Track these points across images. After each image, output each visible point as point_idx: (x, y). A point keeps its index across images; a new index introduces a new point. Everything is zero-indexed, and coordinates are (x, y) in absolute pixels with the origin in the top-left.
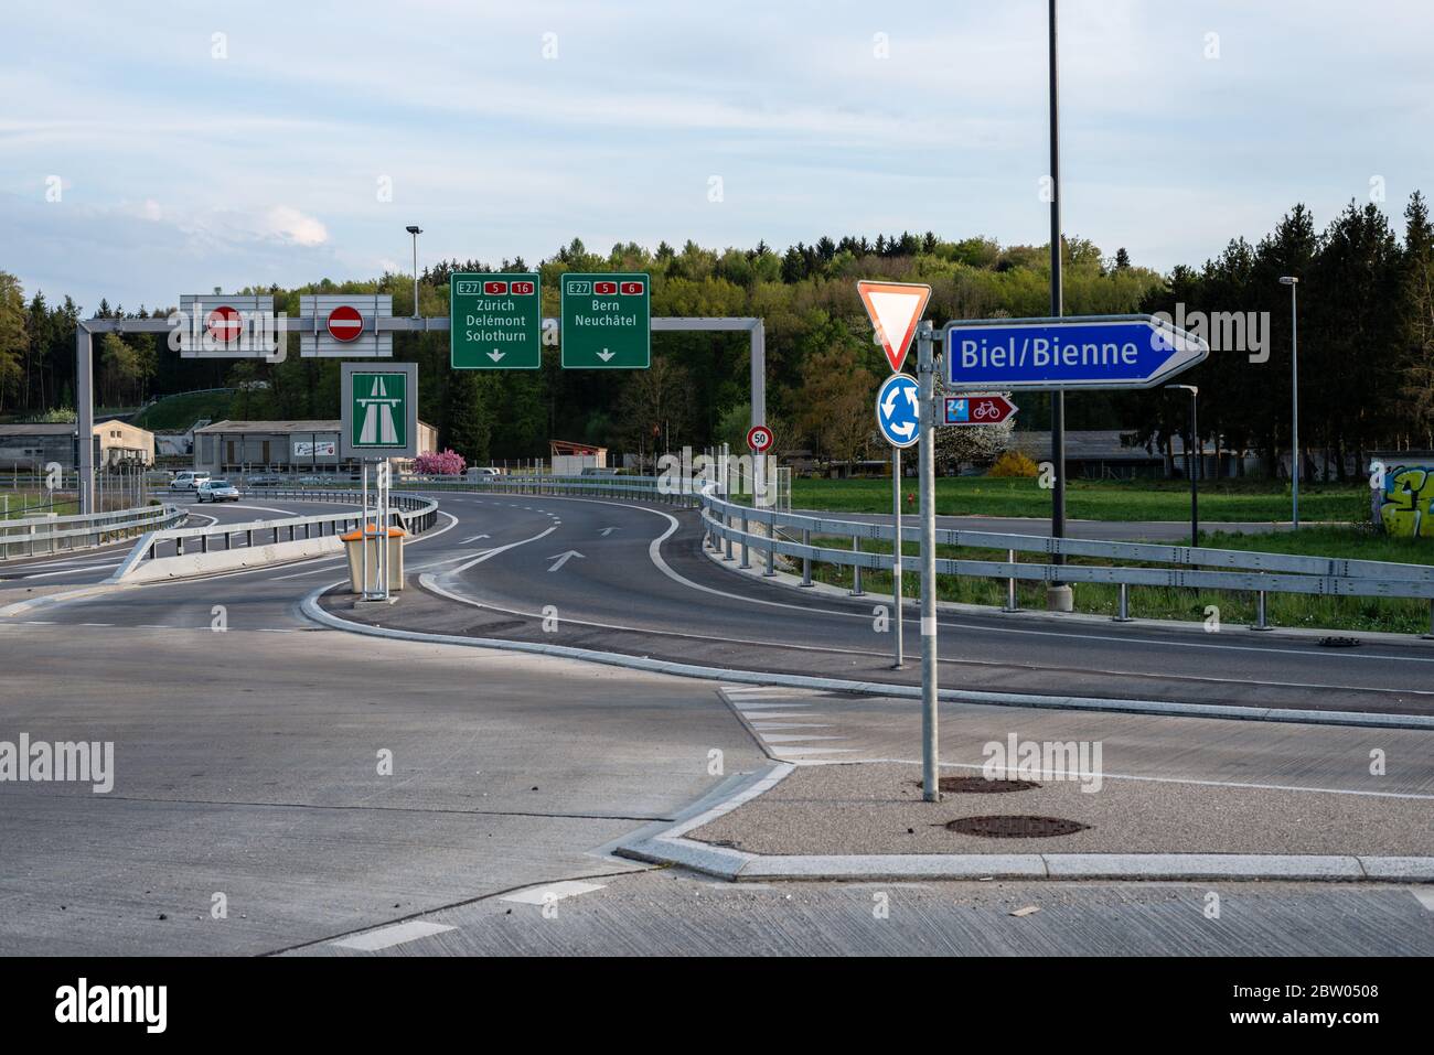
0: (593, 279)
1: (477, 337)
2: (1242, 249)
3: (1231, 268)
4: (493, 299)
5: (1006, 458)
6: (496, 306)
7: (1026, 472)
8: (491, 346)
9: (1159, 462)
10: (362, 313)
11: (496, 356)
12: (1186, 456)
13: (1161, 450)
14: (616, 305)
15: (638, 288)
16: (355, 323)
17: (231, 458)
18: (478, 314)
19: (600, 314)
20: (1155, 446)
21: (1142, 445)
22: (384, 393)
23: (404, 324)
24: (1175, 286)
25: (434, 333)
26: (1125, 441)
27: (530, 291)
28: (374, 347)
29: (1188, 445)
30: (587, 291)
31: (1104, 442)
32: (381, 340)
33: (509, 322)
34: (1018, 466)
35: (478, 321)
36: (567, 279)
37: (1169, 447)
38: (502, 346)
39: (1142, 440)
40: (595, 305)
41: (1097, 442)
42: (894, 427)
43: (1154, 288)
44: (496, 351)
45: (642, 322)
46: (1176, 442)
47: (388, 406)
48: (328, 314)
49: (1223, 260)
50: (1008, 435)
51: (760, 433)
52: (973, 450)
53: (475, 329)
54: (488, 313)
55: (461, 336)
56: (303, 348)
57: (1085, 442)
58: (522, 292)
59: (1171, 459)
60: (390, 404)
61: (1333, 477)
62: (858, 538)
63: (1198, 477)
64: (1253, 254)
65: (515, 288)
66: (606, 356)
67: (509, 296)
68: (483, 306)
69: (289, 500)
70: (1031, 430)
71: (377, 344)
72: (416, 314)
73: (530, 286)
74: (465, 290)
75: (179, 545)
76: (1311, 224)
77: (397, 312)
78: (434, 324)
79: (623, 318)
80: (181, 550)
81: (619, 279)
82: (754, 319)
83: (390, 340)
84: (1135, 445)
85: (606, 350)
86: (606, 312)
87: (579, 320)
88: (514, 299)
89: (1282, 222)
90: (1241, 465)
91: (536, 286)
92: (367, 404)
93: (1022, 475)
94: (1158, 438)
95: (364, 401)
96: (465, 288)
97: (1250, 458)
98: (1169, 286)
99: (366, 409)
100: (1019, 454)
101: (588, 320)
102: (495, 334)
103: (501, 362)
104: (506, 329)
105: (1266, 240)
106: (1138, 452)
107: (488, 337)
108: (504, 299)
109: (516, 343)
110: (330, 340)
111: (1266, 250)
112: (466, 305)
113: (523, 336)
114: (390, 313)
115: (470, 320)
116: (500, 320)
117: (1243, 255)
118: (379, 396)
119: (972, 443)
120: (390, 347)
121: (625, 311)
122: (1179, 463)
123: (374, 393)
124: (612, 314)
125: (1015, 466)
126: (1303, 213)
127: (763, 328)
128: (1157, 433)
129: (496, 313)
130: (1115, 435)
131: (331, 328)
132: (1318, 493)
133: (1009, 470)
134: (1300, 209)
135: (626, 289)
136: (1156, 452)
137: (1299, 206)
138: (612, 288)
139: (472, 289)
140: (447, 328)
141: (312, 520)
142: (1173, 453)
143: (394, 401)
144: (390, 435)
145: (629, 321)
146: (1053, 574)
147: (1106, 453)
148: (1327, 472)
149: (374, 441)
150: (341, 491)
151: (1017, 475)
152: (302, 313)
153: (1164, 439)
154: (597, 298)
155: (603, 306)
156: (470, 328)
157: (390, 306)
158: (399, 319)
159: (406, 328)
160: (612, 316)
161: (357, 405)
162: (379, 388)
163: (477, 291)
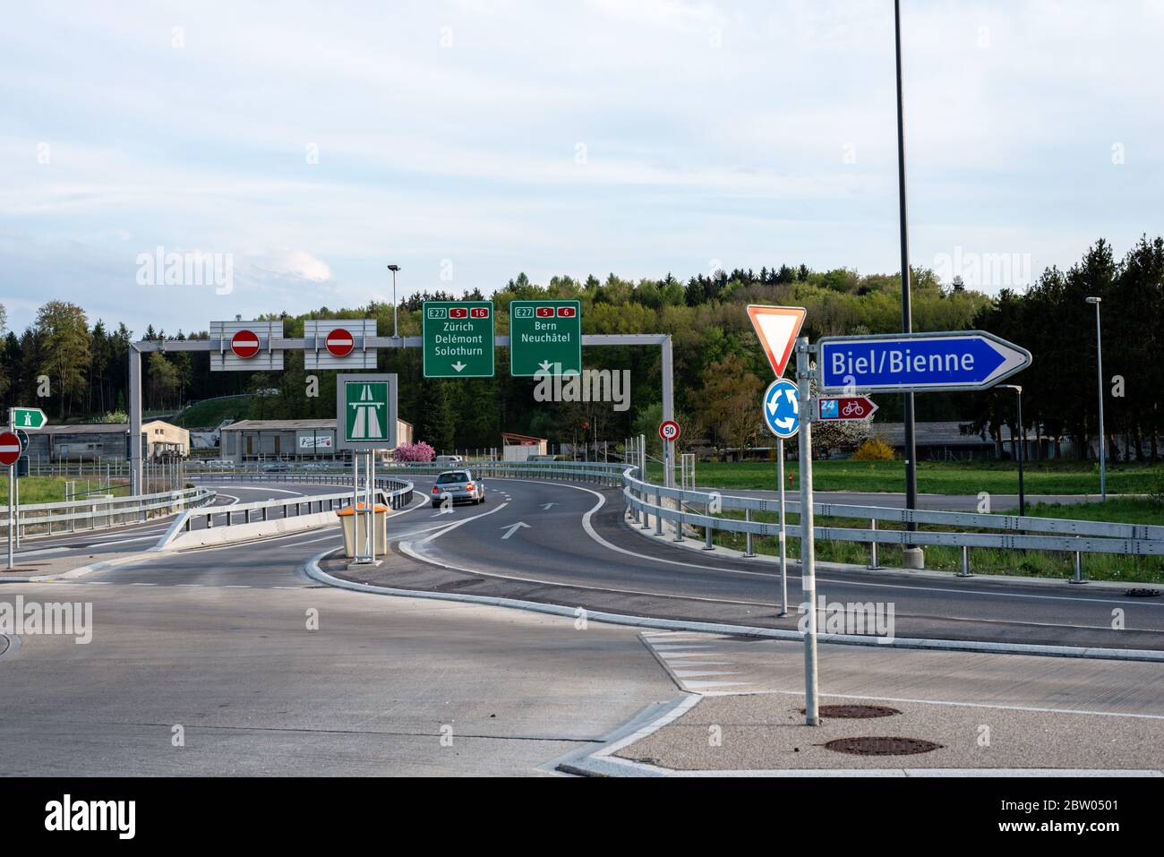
0: (535, 305)
1: (444, 352)
2: (1056, 275)
3: (1046, 290)
4: (457, 322)
5: (867, 445)
6: (459, 327)
7: (884, 456)
8: (454, 359)
9: (991, 447)
10: (353, 334)
11: (459, 367)
12: (1013, 442)
13: (993, 437)
14: (554, 326)
15: (571, 312)
16: (348, 342)
17: (250, 450)
18: (444, 334)
19: (541, 333)
20: (987, 434)
21: (977, 434)
22: (370, 398)
23: (386, 342)
24: (1001, 305)
25: (410, 349)
26: (963, 430)
27: (486, 315)
28: (362, 361)
29: (1014, 432)
30: (531, 315)
31: (946, 431)
32: (368, 355)
33: (469, 340)
34: (877, 451)
35: (445, 340)
36: (515, 305)
37: (999, 434)
38: (463, 359)
39: (976, 429)
40: (537, 326)
41: (941, 431)
42: (778, 422)
43: (984, 307)
44: (459, 363)
45: (575, 339)
46: (1005, 431)
48: (326, 335)
49: (1040, 284)
50: (869, 426)
51: (669, 426)
52: (841, 439)
53: (442, 346)
54: (452, 333)
55: (431, 351)
56: (306, 362)
57: (932, 431)
58: (479, 316)
59: (1001, 444)
60: (376, 406)
62: (750, 510)
63: (1023, 458)
64: (1064, 279)
65: (474, 313)
67: (469, 319)
68: (448, 328)
69: (296, 483)
70: (887, 422)
71: (365, 358)
72: (396, 334)
73: (485, 312)
74: (434, 315)
75: (209, 520)
76: (1110, 255)
77: (380, 333)
78: (410, 342)
79: (559, 336)
80: (211, 524)
81: (557, 305)
82: (664, 335)
83: (375, 355)
84: (971, 433)
85: (546, 362)
86: (546, 331)
87: (525, 338)
88: (473, 322)
89: (1087, 253)
90: (1057, 449)
91: (490, 311)
92: (358, 406)
93: (881, 458)
94: (990, 427)
95: (355, 405)
96: (434, 313)
97: (1065, 443)
98: (996, 305)
99: (356, 411)
100: (878, 442)
101: (531, 338)
102: (458, 349)
103: (463, 372)
104: (467, 346)
105: (1074, 268)
106: (974, 439)
107: (453, 352)
108: (465, 322)
109: (475, 357)
110: (328, 356)
111: (1075, 276)
112: (435, 327)
113: (480, 351)
114: (375, 334)
115: (439, 339)
116: (461, 339)
117: (1055, 280)
118: (366, 401)
119: (839, 433)
120: (375, 361)
121: (560, 331)
122: (1007, 448)
123: (363, 398)
124: (551, 332)
125: (875, 451)
126: (1104, 246)
127: (671, 342)
128: (989, 423)
129: (459, 333)
130: (955, 425)
131: (329, 347)
132: (1121, 471)
133: (870, 454)
134: (1102, 242)
135: (561, 312)
136: (989, 439)
137: (1101, 240)
138: (550, 312)
139: (439, 314)
140: (420, 345)
141: (314, 499)
142: (1003, 439)
143: (379, 405)
144: (375, 431)
145: (564, 338)
146: (908, 538)
147: (949, 440)
148: (1128, 454)
149: (363, 436)
150: (336, 475)
151: (877, 458)
152: (306, 335)
153: (995, 429)
154: (539, 320)
155: (544, 326)
156: (438, 345)
157: (375, 328)
158: (382, 339)
159: (388, 346)
160: (550, 334)
161: (349, 408)
162: (367, 394)
163: (444, 316)
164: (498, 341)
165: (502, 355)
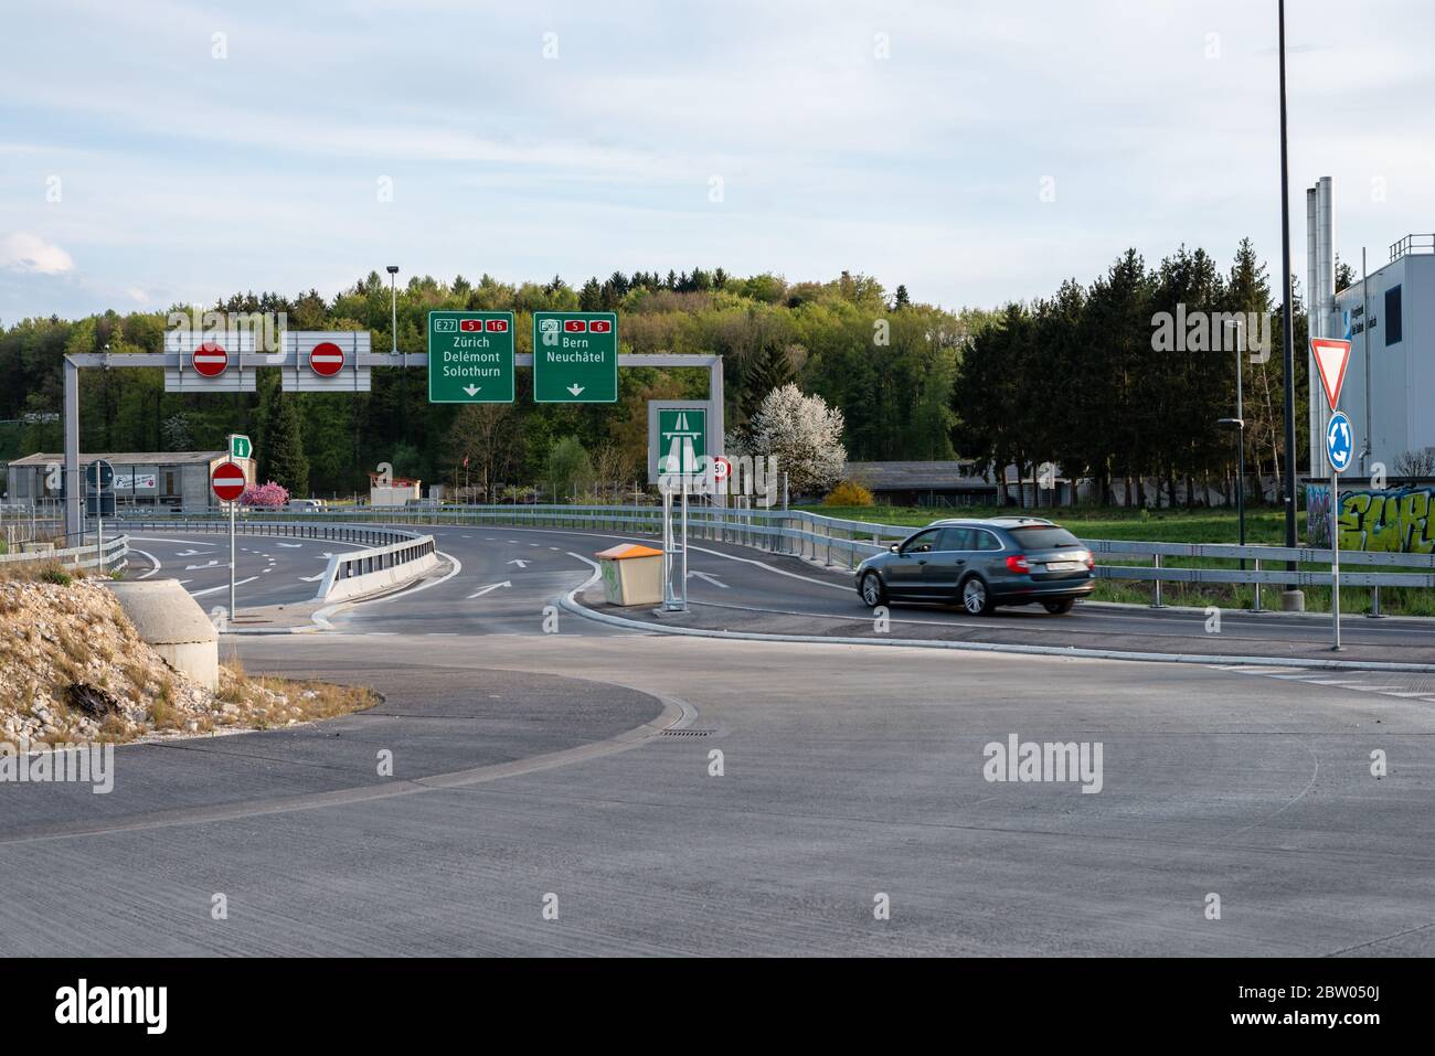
0: (562, 318)
1: (454, 372)
2: (1074, 290)
3: (1064, 307)
4: (469, 336)
5: (842, 488)
6: (472, 343)
7: (861, 501)
8: (467, 381)
9: (994, 491)
10: (343, 349)
11: (472, 391)
12: (1020, 486)
13: (998, 479)
14: (585, 343)
15: (606, 327)
16: (337, 358)
18: (455, 351)
19: (570, 351)
20: (991, 474)
21: (980, 474)
22: (686, 427)
23: (383, 360)
24: (1008, 324)
25: (413, 368)
26: (963, 470)
27: (504, 328)
28: (353, 382)
29: (1023, 474)
30: (558, 329)
33: (484, 358)
34: (853, 495)
35: (455, 357)
37: (1004, 476)
38: (477, 381)
39: (980, 469)
40: (566, 342)
41: (921, 472)
43: (988, 326)
44: (472, 386)
45: (610, 358)
46: (1011, 472)
47: (689, 439)
48: (310, 349)
49: (1057, 300)
50: (842, 466)
52: (809, 480)
53: (452, 365)
54: (464, 350)
55: (438, 371)
57: (911, 472)
58: (496, 330)
59: (1006, 488)
60: (692, 437)
61: (1165, 504)
64: (1085, 293)
65: (490, 327)
66: (576, 390)
67: (484, 333)
68: (459, 343)
70: (865, 461)
71: (356, 379)
72: (395, 350)
73: (504, 324)
74: (442, 327)
76: (1142, 267)
77: (374, 349)
78: (412, 360)
79: (591, 355)
80: (351, 572)
82: (713, 356)
84: (973, 475)
85: (576, 385)
86: (576, 349)
87: (550, 357)
88: (488, 336)
90: (1074, 494)
92: (672, 437)
93: (858, 504)
94: (995, 468)
95: (669, 435)
96: (443, 325)
97: (1083, 484)
98: (1002, 324)
99: (669, 443)
100: (855, 485)
101: (558, 357)
102: (471, 369)
104: (481, 365)
105: (1098, 282)
106: (976, 481)
107: (465, 373)
108: (479, 336)
109: (491, 378)
110: (309, 375)
111: (1100, 292)
112: (444, 342)
113: (497, 372)
114: (368, 349)
115: (447, 356)
116: (475, 357)
117: (1074, 295)
118: (682, 430)
119: (806, 473)
120: (368, 382)
121: (593, 349)
122: (1013, 492)
123: (678, 427)
124: (581, 350)
125: (850, 495)
126: (1134, 257)
127: (721, 364)
128: (994, 463)
129: (471, 350)
130: (955, 464)
131: (314, 364)
132: (1160, 518)
133: (845, 499)
134: (1131, 253)
135: (594, 327)
136: (992, 482)
137: (1131, 250)
138: (581, 327)
139: (449, 327)
140: (424, 364)
142: (1007, 482)
143: (695, 435)
145: (597, 357)
146: (1308, 579)
147: (935, 483)
148: (1159, 499)
151: (853, 503)
153: (999, 469)
154: (567, 335)
155: (573, 343)
156: (447, 364)
157: (368, 342)
158: (378, 355)
159: (385, 364)
160: (581, 353)
161: (663, 438)
162: (682, 422)
163: (454, 329)
164: (519, 360)
165: (524, 378)
